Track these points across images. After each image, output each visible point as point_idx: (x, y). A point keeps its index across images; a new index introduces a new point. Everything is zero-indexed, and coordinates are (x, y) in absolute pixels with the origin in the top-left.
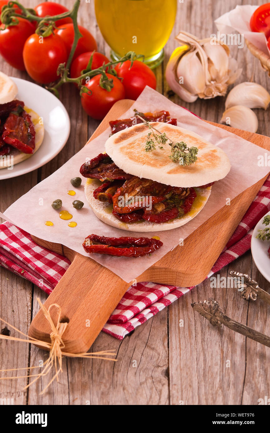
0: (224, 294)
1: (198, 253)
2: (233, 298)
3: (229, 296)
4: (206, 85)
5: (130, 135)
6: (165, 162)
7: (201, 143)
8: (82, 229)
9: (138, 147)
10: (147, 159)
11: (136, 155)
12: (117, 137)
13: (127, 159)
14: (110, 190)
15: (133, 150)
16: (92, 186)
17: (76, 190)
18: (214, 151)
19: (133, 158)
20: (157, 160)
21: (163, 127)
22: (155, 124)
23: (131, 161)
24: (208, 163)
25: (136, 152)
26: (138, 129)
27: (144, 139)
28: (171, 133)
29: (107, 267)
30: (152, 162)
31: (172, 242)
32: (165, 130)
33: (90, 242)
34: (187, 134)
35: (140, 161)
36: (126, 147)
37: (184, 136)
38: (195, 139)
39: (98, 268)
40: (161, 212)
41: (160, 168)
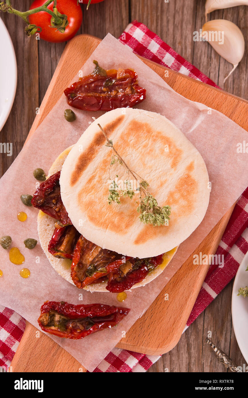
0: (199, 355)
1: (171, 320)
2: (209, 361)
3: (205, 358)
5: (89, 156)
6: (132, 216)
7: (174, 150)
8: (36, 282)
9: (99, 186)
10: (110, 214)
11: (98, 207)
12: (73, 169)
13: (87, 221)
14: (68, 242)
15: (93, 196)
16: (46, 219)
17: (28, 211)
18: (190, 168)
19: (93, 216)
20: (122, 213)
21: (130, 124)
22: (119, 120)
23: (91, 224)
24: (182, 202)
25: (97, 200)
26: (99, 139)
27: (106, 163)
28: (138, 137)
29: (66, 348)
30: (116, 220)
31: (140, 303)
32: (132, 129)
33: (46, 319)
34: (159, 129)
35: (103, 220)
36: (85, 191)
37: (154, 138)
38: (167, 141)
39: (56, 348)
40: (127, 274)
41: (126, 233)
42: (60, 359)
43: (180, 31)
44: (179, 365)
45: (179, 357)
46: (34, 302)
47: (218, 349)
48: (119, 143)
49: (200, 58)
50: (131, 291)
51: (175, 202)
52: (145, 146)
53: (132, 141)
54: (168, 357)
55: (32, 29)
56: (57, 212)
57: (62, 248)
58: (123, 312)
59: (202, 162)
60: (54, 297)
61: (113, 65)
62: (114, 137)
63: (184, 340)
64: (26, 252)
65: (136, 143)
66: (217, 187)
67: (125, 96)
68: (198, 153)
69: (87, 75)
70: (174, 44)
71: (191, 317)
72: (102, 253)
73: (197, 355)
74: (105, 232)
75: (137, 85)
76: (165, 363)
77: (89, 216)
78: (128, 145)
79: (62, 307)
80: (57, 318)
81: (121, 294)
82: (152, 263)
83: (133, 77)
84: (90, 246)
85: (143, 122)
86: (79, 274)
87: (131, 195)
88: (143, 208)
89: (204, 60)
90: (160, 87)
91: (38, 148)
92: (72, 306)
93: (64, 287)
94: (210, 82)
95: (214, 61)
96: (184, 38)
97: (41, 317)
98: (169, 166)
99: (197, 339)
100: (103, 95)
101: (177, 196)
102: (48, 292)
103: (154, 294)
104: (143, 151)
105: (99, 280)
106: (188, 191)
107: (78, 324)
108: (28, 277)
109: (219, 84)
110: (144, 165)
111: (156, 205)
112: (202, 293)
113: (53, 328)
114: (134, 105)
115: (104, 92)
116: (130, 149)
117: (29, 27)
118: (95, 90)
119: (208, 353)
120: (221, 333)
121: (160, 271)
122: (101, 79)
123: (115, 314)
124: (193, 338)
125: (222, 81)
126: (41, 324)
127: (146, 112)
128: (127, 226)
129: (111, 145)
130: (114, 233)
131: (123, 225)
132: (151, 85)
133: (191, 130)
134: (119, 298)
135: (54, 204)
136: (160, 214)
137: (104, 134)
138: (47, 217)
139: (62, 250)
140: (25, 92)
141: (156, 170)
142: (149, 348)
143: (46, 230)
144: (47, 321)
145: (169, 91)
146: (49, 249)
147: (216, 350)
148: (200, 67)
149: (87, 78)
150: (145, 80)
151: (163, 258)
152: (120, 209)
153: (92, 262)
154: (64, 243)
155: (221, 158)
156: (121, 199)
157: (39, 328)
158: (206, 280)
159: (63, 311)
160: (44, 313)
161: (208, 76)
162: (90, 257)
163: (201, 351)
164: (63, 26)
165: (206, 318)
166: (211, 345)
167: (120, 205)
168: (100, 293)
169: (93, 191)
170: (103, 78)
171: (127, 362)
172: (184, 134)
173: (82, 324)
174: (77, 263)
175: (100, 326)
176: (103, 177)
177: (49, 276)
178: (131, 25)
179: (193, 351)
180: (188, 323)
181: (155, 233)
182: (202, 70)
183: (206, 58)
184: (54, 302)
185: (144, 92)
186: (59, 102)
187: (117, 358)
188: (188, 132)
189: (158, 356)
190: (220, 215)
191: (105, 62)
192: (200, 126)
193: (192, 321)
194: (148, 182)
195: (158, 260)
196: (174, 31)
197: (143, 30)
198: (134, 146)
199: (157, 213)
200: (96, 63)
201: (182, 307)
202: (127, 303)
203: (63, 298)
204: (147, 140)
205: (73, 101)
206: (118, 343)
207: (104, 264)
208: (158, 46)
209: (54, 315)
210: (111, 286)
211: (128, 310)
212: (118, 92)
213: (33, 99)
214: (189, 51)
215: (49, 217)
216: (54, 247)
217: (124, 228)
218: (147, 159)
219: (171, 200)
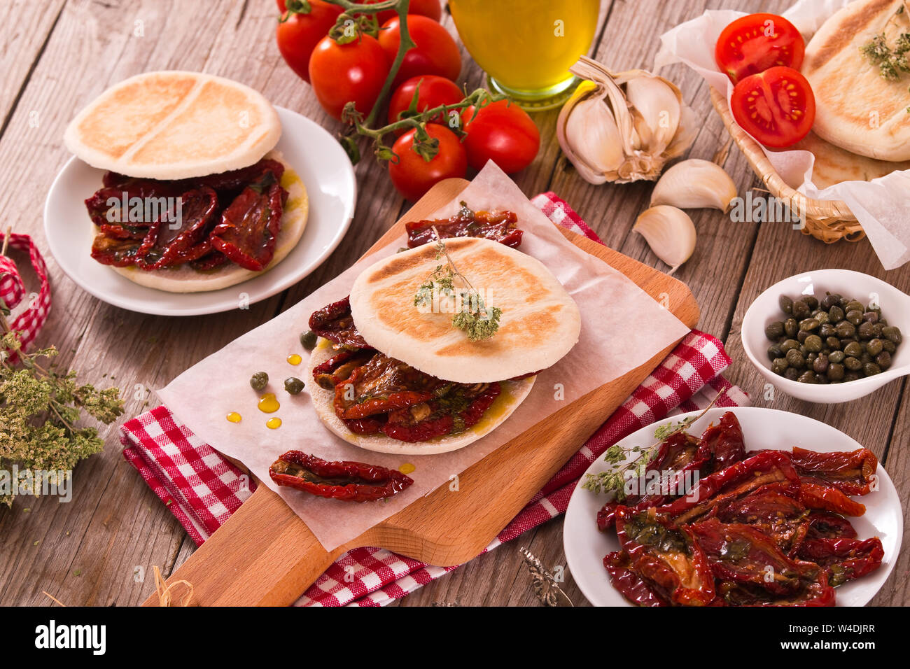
5: (408, 264)
6: (445, 328)
7: (538, 288)
8: (286, 435)
9: (409, 291)
11: (398, 309)
12: (379, 269)
13: (375, 318)
14: (345, 369)
15: (395, 299)
16: (325, 353)
18: (555, 309)
19: (387, 316)
20: (431, 322)
21: (483, 251)
22: (469, 243)
24: (527, 335)
25: (400, 303)
26: (431, 253)
28: (490, 265)
30: (419, 327)
32: (483, 256)
34: (524, 267)
35: (399, 322)
36: (387, 292)
37: (514, 271)
38: (532, 279)
40: (421, 421)
41: (428, 342)
48: (459, 263)
51: (516, 330)
52: (496, 275)
53: (478, 266)
59: (576, 311)
61: (487, 209)
64: (285, 398)
65: (485, 269)
66: (591, 348)
68: (573, 303)
73: (503, 585)
74: (397, 334)
75: (515, 225)
77: (380, 314)
78: (472, 268)
80: (301, 474)
83: (512, 219)
85: (505, 254)
96: (612, 235)
98: (524, 298)
101: (522, 327)
104: (491, 277)
106: (541, 327)
108: (276, 429)
116: (473, 272)
122: (464, 222)
128: (433, 336)
130: (410, 337)
131: (427, 334)
141: (501, 297)
152: (430, 318)
153: (370, 391)
169: (398, 295)
181: (472, 352)
192: (590, 290)
198: (479, 270)
200: (464, 204)
204: (503, 270)
207: (387, 394)
208: (565, 215)
209: (297, 471)
217: (427, 336)
218: (492, 285)
219: (511, 329)
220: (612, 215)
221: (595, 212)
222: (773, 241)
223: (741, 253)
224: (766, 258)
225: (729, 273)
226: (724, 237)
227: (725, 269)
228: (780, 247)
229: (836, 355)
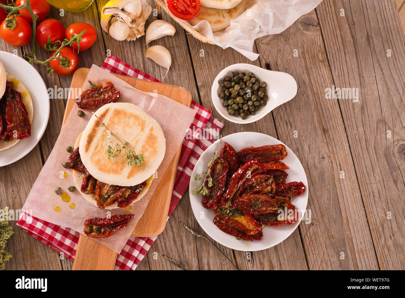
1: (158, 216)
4: (130, 27)
5: (93, 134)
6: (123, 163)
7: (141, 122)
8: (79, 210)
9: (102, 150)
10: (111, 165)
11: (103, 162)
12: (86, 143)
13: (98, 171)
14: (91, 185)
15: (99, 156)
16: (78, 174)
17: (68, 171)
18: (152, 129)
19: (101, 168)
20: (117, 162)
21: (114, 112)
22: (107, 111)
23: (101, 173)
24: (151, 150)
25: (102, 158)
26: (98, 124)
27: (104, 136)
28: (120, 118)
29: (103, 243)
30: (115, 167)
31: (139, 210)
32: (115, 115)
33: (88, 229)
34: (130, 112)
35: (107, 169)
36: (95, 154)
37: (129, 117)
38: (137, 118)
39: (97, 244)
40: (128, 196)
41: (121, 173)
42: (101, 250)
43: (135, 56)
44: (169, 239)
45: (167, 234)
46: (80, 221)
47: (187, 227)
48: (109, 124)
49: (149, 69)
50: (132, 205)
51: (146, 150)
52: (124, 123)
53: (116, 122)
54: (162, 236)
55: (50, 70)
56: (82, 169)
57: (89, 189)
58: (131, 218)
59: (158, 125)
60: (91, 216)
61: (100, 81)
62: (106, 121)
63: (169, 225)
64: (71, 194)
65: (119, 122)
66: (169, 137)
67: (109, 97)
68: (155, 120)
69: (86, 89)
70: (133, 64)
71: (170, 211)
72: (111, 187)
73: (177, 231)
74: (110, 175)
75: (115, 89)
76: (160, 239)
77: (99, 168)
78: (114, 124)
79: (95, 221)
80: (94, 227)
81: (128, 207)
82: (141, 187)
83: (111, 85)
84: (104, 185)
85: (121, 109)
86: (101, 201)
87: (119, 152)
88: (128, 158)
89: (151, 69)
90: (127, 88)
91: (67, 135)
92: (101, 219)
93: (95, 209)
94: (156, 81)
95: (157, 69)
97: (85, 229)
98: (140, 131)
99: (175, 222)
100: (97, 99)
101: (147, 147)
102: (87, 214)
103: (146, 204)
104: (123, 125)
105: (113, 202)
106: (153, 143)
107: (107, 229)
108: (75, 208)
109: (162, 81)
110: (126, 133)
111: (135, 154)
112: (174, 197)
113: (93, 234)
114: (115, 101)
115: (97, 97)
116: (116, 126)
117: (48, 69)
118: (92, 97)
119: (183, 229)
120: (188, 217)
121: (146, 190)
122: (94, 90)
123: (126, 219)
124: (173, 222)
125: (163, 78)
126: (86, 233)
127: (121, 103)
128: (121, 169)
129: (104, 125)
130: (114, 175)
131: (119, 169)
132: (123, 88)
133: (149, 109)
134: (127, 210)
135: (80, 165)
136: (138, 159)
137: (99, 120)
138: (78, 173)
139: (89, 190)
140: (56, 106)
141: (133, 134)
142: (149, 234)
143: (79, 180)
144: (88, 230)
145: (133, 89)
146: (81, 190)
147: (186, 227)
148: (149, 74)
149: (86, 91)
150: (119, 86)
151: (147, 182)
152: (116, 160)
153: (107, 193)
154: (89, 186)
155: (169, 121)
156: (114, 155)
157: (85, 235)
158: (175, 188)
159: (97, 223)
160: (86, 226)
161: (155, 77)
162: (105, 191)
163: (179, 229)
164: (67, 65)
165: (178, 210)
166: (183, 225)
167: (115, 158)
168: (116, 209)
169: (99, 153)
170: (95, 89)
171: (139, 244)
172: (146, 111)
173: (109, 228)
174: (98, 195)
175: (119, 227)
176: (103, 144)
177: (86, 205)
178: (107, 58)
179: (174, 230)
180: (169, 215)
181: (138, 171)
182: (151, 75)
183: (152, 68)
184: (91, 219)
185: (119, 93)
186: (74, 107)
187: (133, 242)
188: (148, 110)
189: (155, 237)
190: (174, 152)
191: (95, 81)
192: (154, 106)
193: (171, 213)
194: (129, 142)
195: (144, 184)
196: (131, 57)
197: (113, 59)
198: (118, 124)
199: (137, 159)
200: (90, 82)
201: (163, 208)
202: (132, 211)
203: (96, 216)
204: (125, 118)
205: (81, 105)
206: (131, 235)
207: (113, 193)
208: (123, 66)
209: (92, 227)
210: (120, 205)
211: (133, 215)
212: (105, 95)
213: (62, 109)
214: (142, 66)
215: (79, 172)
216: (84, 188)
217: (120, 171)
218: (126, 129)
219: (144, 150)
220: (133, 50)
221: (127, 50)
222: (195, 43)
223: (186, 52)
224: (196, 52)
225: (187, 63)
226: (177, 47)
227: (184, 62)
228: (199, 45)
229: (250, 103)
